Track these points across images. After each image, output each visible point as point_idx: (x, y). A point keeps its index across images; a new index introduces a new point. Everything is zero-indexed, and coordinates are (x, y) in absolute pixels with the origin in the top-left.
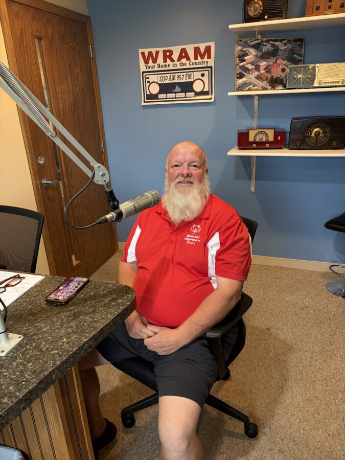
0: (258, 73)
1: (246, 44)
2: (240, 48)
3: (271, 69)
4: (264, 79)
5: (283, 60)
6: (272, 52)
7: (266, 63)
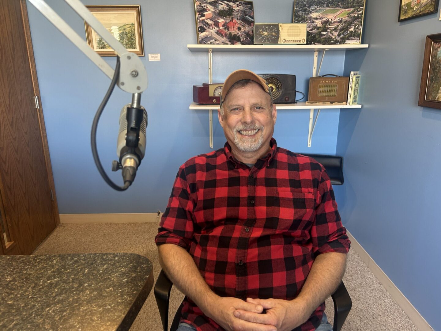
0: (218, 29)
3: (228, 27)
4: (224, 35)
5: (238, 19)
6: (228, 11)
7: (224, 20)
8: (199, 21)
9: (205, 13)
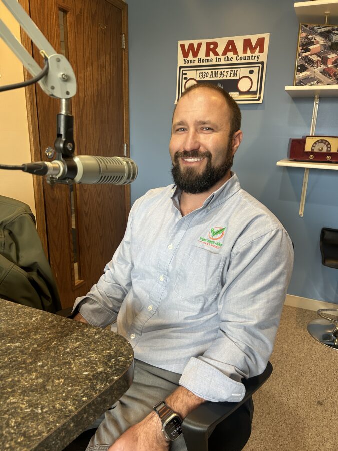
0: (325, 67)
1: (313, 31)
2: (304, 34)
7: (336, 55)
8: (300, 57)
9: (310, 47)
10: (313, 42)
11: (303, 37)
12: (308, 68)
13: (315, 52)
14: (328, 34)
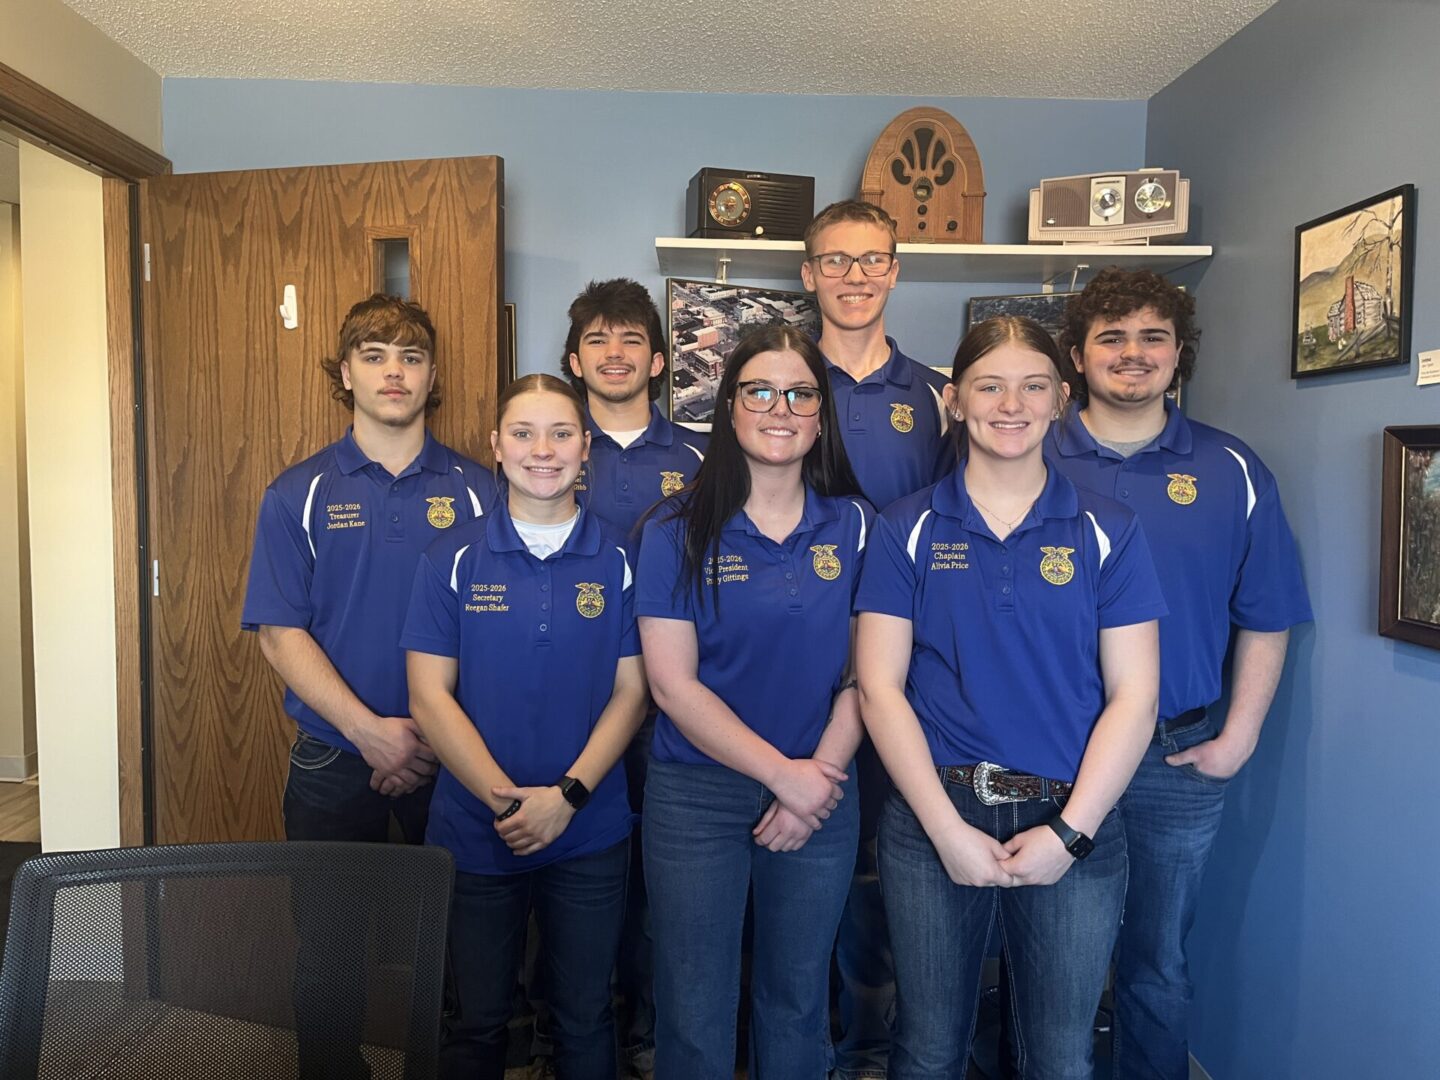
1: (698, 297)
2: (680, 303)
8: (677, 354)
9: (698, 333)
10: (701, 321)
11: (679, 310)
12: (696, 380)
13: (709, 345)
14: (729, 305)
